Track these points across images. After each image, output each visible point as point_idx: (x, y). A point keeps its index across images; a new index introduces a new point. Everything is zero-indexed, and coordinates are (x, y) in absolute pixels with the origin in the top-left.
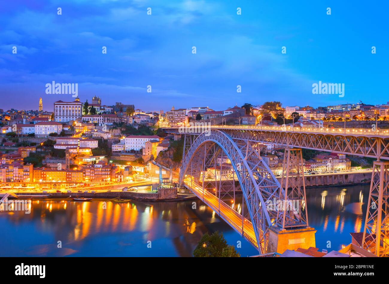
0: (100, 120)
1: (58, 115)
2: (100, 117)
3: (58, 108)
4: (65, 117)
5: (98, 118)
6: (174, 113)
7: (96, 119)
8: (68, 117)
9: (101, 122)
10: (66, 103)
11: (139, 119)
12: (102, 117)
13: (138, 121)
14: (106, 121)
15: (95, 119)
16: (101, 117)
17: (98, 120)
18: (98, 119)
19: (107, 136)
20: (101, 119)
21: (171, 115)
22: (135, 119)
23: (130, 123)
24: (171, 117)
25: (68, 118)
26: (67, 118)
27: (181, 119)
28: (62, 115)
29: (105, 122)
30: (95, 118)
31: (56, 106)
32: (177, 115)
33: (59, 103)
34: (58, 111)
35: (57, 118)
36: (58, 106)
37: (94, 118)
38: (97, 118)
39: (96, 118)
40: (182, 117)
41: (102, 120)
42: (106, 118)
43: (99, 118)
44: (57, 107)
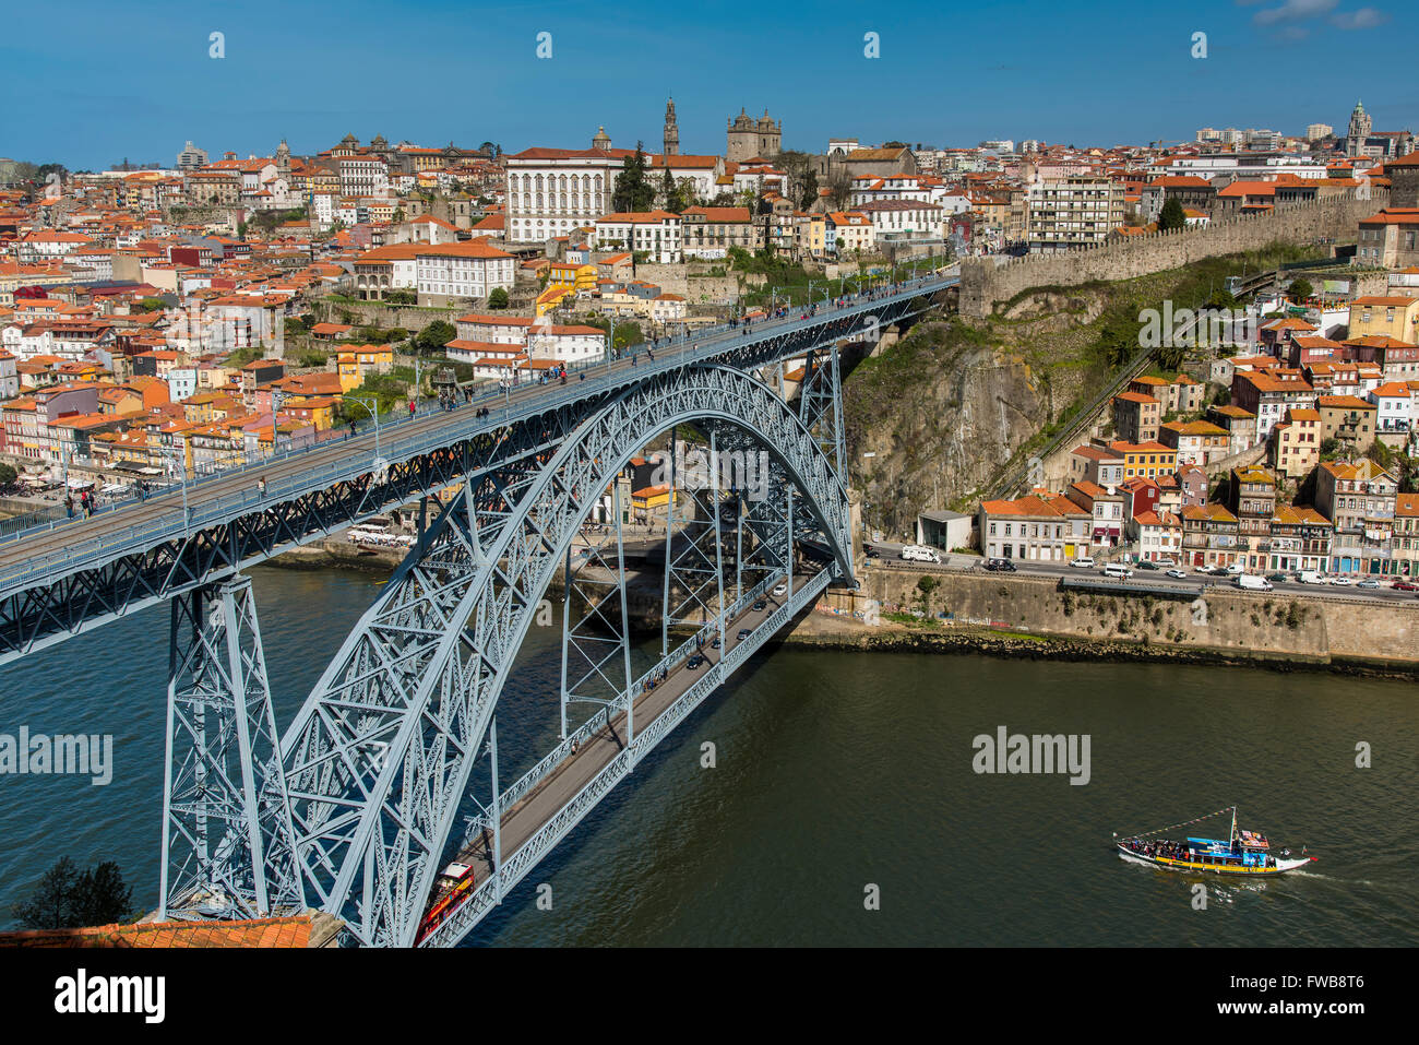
0: (668, 234)
1: (521, 211)
2: (668, 223)
3: (521, 182)
4: (546, 221)
5: (658, 226)
6: (1055, 192)
7: (648, 234)
8: (558, 221)
9: (673, 244)
10: (548, 162)
11: (863, 229)
12: (677, 223)
13: (863, 237)
14: (694, 240)
15: (644, 233)
16: (672, 222)
17: (658, 238)
18: (658, 233)
19: (662, 310)
20: (672, 233)
21: (1039, 204)
22: (839, 228)
23: (813, 247)
24: (1036, 214)
25: (558, 227)
26: (553, 223)
27: (1087, 224)
28: (534, 212)
29: (687, 243)
30: (643, 228)
31: (510, 172)
32: (1065, 204)
33: (522, 162)
34: (521, 196)
35: (516, 223)
36: (520, 173)
37: (637, 227)
38: (653, 228)
39: (648, 226)
40: (1090, 215)
41: (677, 234)
42: (694, 228)
43: (663, 227)
44: (515, 177)
